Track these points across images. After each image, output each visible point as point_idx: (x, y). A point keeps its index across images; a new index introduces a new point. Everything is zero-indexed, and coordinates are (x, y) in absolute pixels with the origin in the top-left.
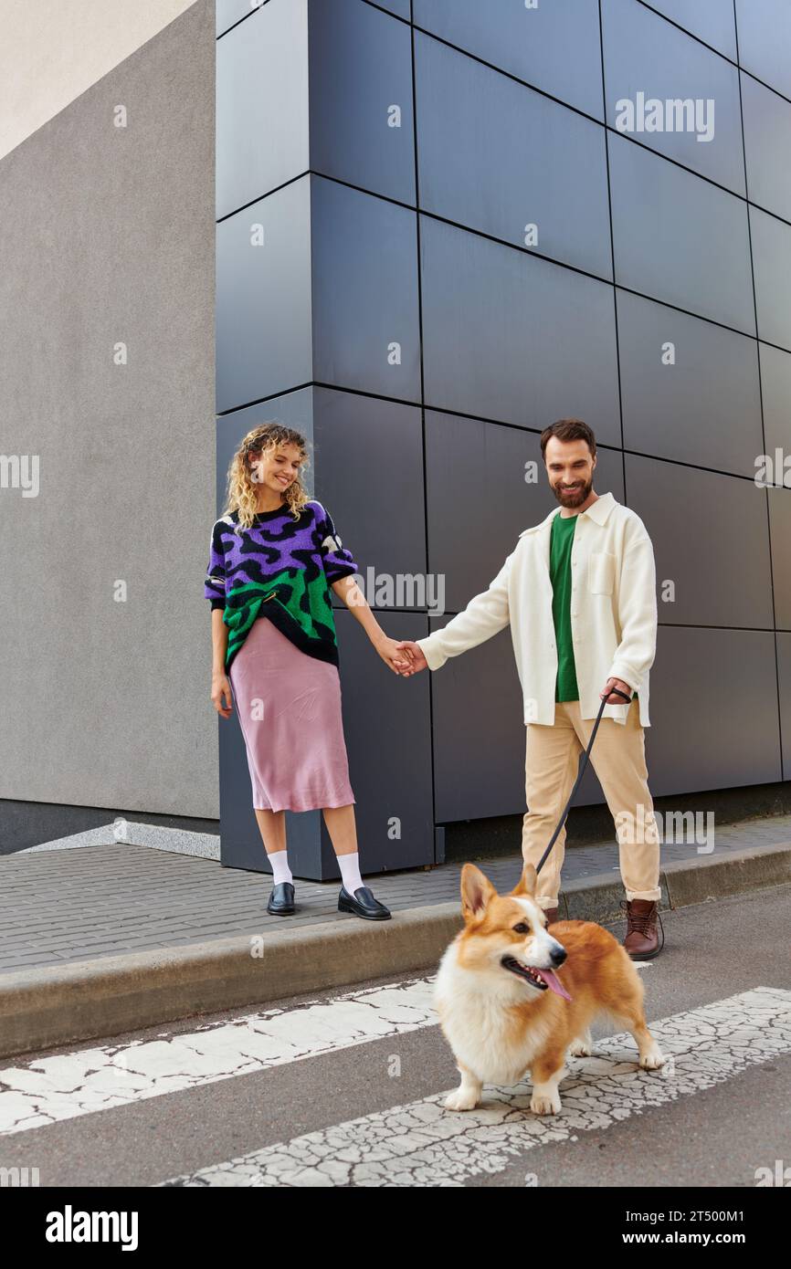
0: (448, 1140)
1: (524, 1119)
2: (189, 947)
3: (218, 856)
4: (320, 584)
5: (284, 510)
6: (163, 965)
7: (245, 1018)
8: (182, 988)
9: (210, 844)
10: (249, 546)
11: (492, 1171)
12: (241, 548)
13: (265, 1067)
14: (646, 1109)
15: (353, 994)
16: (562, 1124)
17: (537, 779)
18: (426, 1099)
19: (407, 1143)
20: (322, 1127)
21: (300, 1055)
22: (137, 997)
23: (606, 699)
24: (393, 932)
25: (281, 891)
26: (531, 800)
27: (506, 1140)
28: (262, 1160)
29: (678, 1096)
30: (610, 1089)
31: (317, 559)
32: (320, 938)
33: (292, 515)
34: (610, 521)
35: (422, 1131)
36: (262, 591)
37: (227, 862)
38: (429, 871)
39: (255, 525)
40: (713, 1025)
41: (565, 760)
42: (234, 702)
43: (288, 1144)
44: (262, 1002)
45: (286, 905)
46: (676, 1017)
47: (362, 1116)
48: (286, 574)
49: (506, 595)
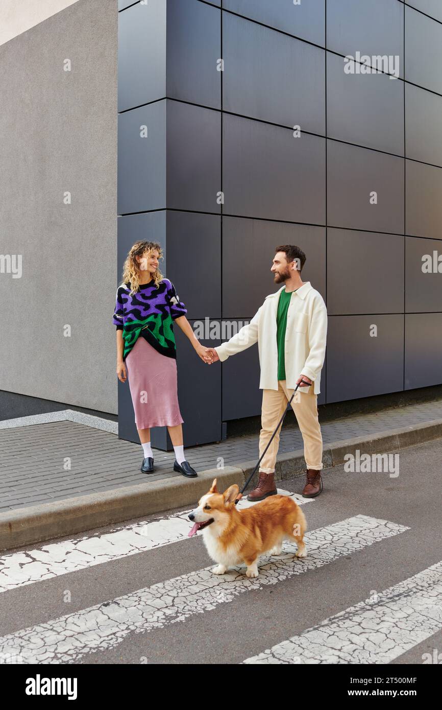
0: (212, 587)
1: (243, 579)
2: (106, 492)
3: (117, 433)
4: (169, 321)
5: (152, 283)
6: (96, 503)
7: (132, 526)
8: (104, 512)
9: (113, 426)
10: (135, 301)
11: (227, 601)
12: (131, 302)
13: (140, 552)
14: (293, 575)
15: (179, 513)
16: (258, 582)
17: (266, 415)
18: (205, 569)
19: (195, 589)
20: (162, 580)
21: (155, 546)
22: (85, 517)
23: (299, 385)
24: (198, 484)
25: (147, 461)
26: (264, 424)
27: (235, 588)
28: (139, 595)
29: (307, 570)
30: (281, 566)
31: (167, 308)
32: (164, 487)
33: (156, 286)
34: (308, 296)
35: (202, 583)
36: (141, 324)
37: (121, 437)
38: (218, 444)
39: (139, 291)
40: (332, 535)
41: (280, 407)
42: (127, 375)
43: (149, 588)
44: (139, 517)
45: (150, 469)
46: (317, 530)
47: (179, 576)
48: (153, 316)
49: (256, 326)
